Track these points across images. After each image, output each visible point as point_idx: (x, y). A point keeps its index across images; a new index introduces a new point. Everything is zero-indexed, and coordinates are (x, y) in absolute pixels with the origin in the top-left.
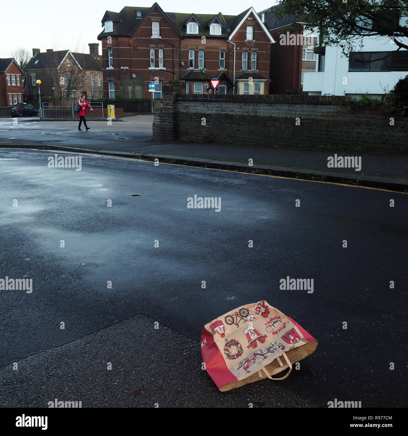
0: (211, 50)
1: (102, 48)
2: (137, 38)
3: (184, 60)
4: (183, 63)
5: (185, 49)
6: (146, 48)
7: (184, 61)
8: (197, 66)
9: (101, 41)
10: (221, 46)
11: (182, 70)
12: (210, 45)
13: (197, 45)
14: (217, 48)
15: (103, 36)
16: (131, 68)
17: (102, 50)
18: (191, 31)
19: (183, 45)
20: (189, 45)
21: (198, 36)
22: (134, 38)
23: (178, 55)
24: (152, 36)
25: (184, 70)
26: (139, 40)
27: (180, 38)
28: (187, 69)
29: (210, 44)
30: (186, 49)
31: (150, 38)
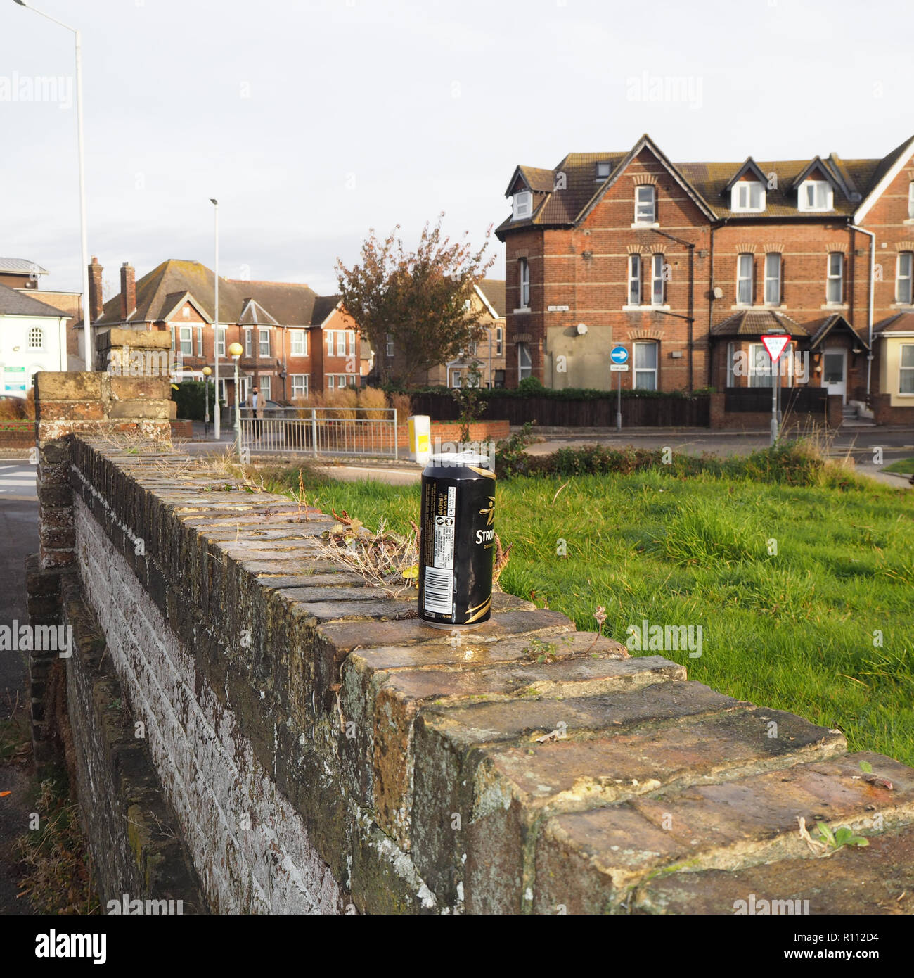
0: (802, 254)
1: (507, 259)
2: (594, 229)
3: (724, 283)
4: (718, 293)
5: (725, 254)
6: (616, 255)
7: (722, 287)
8: (758, 299)
9: (505, 243)
10: (832, 241)
11: (717, 310)
12: (798, 240)
13: (762, 240)
14: (817, 247)
15: (507, 228)
16: (574, 309)
17: (507, 263)
18: (743, 204)
19: (721, 244)
20: (738, 243)
21: (765, 216)
22: (586, 231)
23: (706, 270)
24: (633, 222)
25: (722, 311)
26: (598, 235)
27: (712, 224)
28: (729, 307)
29: (798, 237)
30: (730, 254)
31: (628, 229)
